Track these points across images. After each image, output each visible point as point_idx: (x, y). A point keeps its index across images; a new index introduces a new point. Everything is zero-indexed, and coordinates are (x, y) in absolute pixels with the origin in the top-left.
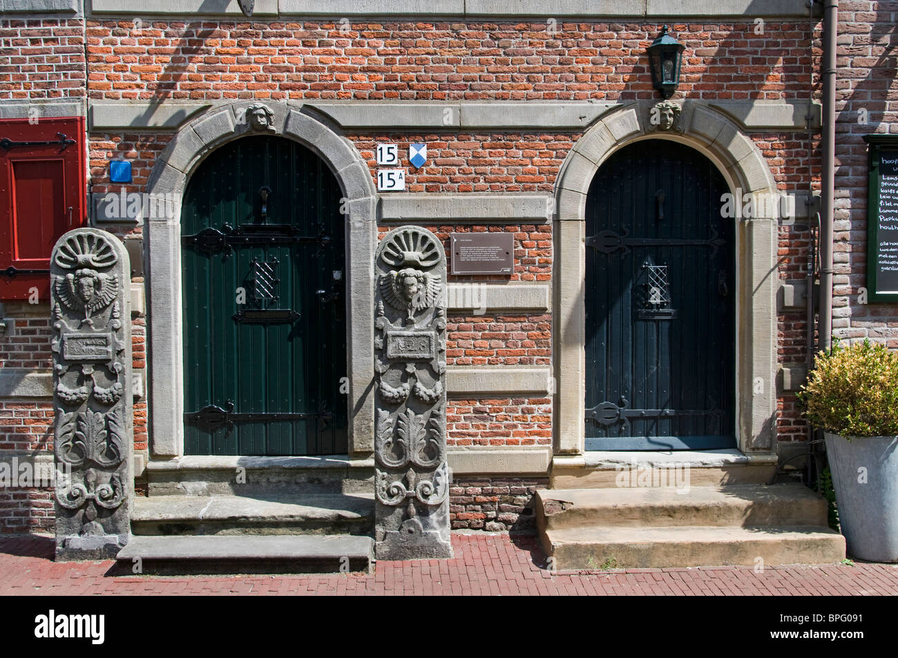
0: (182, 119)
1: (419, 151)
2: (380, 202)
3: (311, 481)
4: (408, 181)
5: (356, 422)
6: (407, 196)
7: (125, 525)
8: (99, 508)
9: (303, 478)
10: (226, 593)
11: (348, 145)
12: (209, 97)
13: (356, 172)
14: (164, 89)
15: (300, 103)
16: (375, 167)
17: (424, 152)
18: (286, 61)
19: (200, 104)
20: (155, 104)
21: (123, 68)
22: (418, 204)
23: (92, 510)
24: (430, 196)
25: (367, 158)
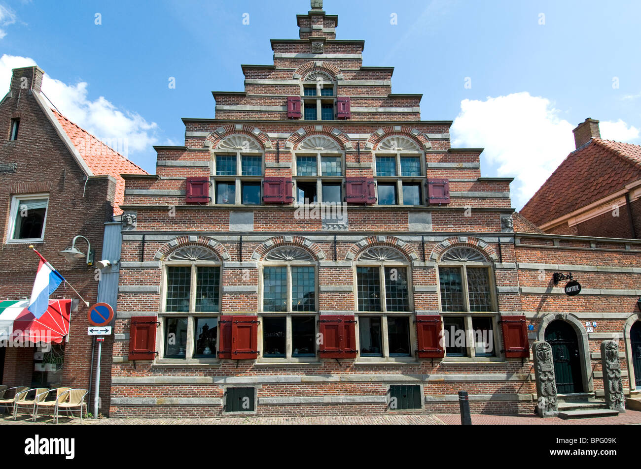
0: (544, 315)
1: (595, 323)
2: (588, 335)
3: (580, 399)
4: (593, 330)
5: (589, 385)
6: (593, 333)
7: (557, 409)
8: (552, 405)
9: (578, 398)
10: (585, 424)
11: (580, 322)
12: (548, 311)
13: (583, 328)
14: (538, 310)
15: (568, 313)
16: (586, 327)
17: (596, 324)
18: (564, 304)
19: (547, 313)
20: (538, 313)
21: (529, 305)
22: (597, 335)
23: (550, 406)
24: (598, 333)
25: (584, 325)
